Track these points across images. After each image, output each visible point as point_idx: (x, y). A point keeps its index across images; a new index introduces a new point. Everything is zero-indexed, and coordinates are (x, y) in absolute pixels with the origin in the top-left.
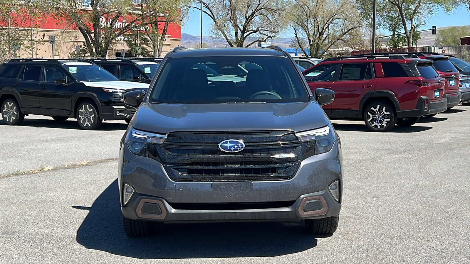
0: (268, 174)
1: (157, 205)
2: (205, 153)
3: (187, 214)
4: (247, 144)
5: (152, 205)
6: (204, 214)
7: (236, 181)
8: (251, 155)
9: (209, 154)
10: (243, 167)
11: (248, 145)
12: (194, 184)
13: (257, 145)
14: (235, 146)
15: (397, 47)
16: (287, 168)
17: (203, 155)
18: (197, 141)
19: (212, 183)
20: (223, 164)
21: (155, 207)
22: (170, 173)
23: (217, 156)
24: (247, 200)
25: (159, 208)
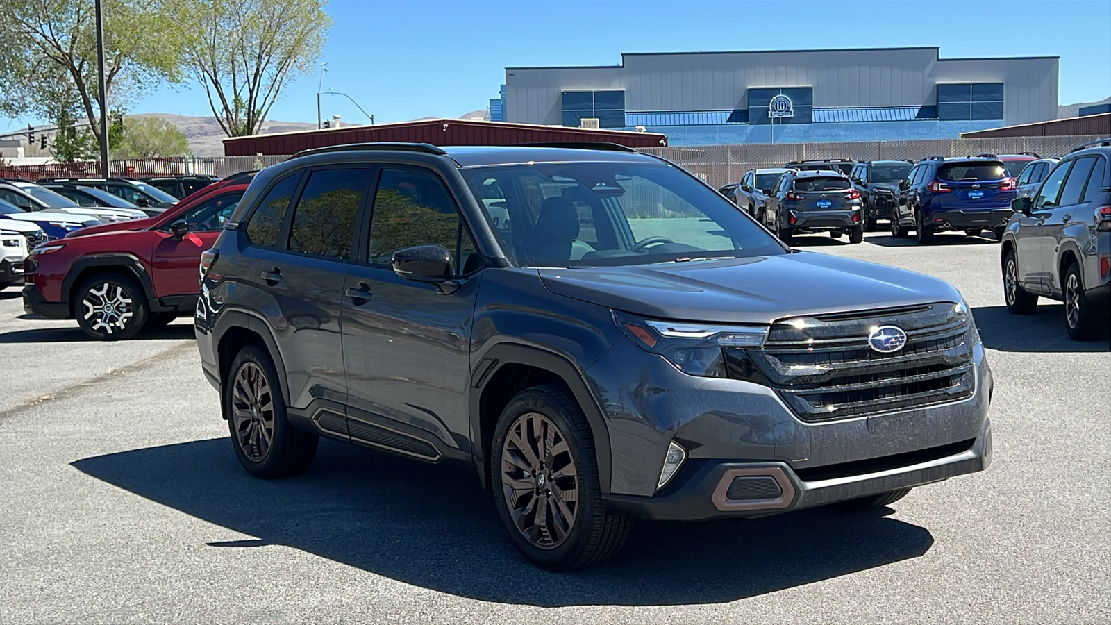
0: (942, 391)
1: (771, 478)
2: (847, 358)
3: (828, 489)
4: (909, 333)
5: (757, 480)
6: (853, 484)
7: (899, 409)
8: (926, 353)
9: (853, 359)
10: (906, 380)
11: (911, 335)
12: (840, 425)
13: (923, 334)
14: (891, 338)
15: (75, 160)
16: (963, 376)
17: (844, 362)
18: (833, 335)
19: (866, 418)
20: (875, 377)
21: (764, 482)
22: (795, 407)
23: (866, 362)
24: (919, 447)
25: (776, 484)
